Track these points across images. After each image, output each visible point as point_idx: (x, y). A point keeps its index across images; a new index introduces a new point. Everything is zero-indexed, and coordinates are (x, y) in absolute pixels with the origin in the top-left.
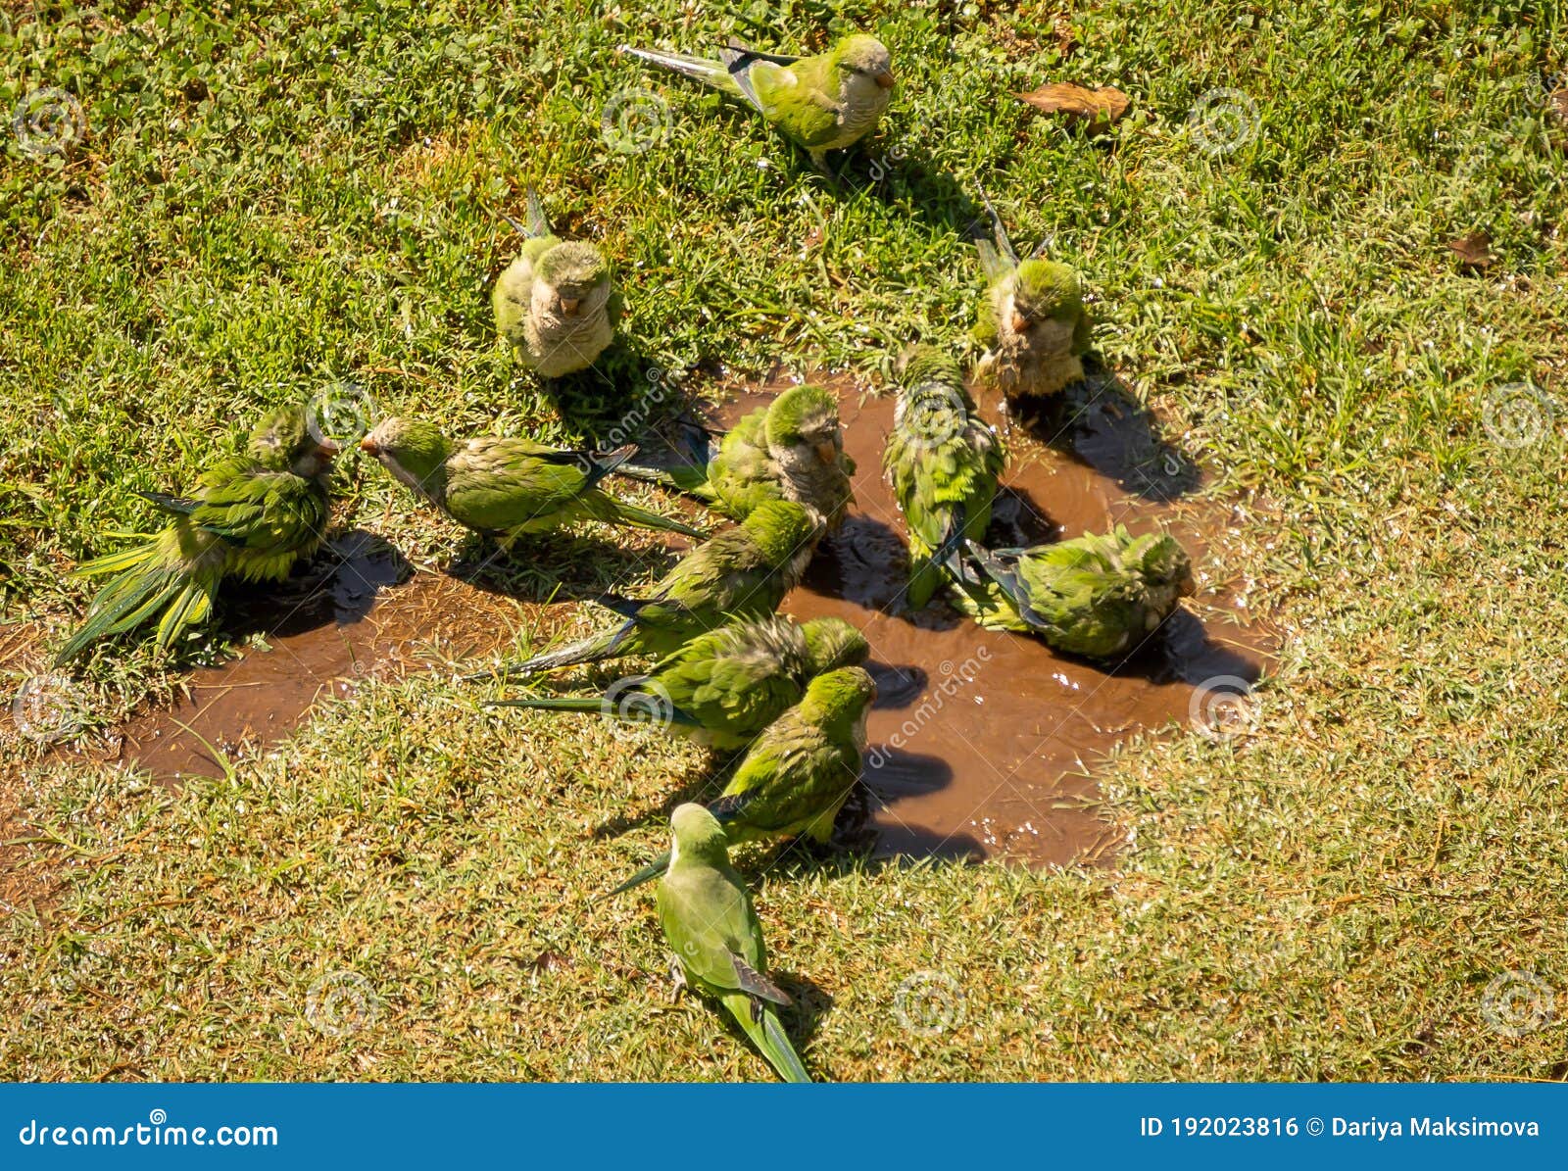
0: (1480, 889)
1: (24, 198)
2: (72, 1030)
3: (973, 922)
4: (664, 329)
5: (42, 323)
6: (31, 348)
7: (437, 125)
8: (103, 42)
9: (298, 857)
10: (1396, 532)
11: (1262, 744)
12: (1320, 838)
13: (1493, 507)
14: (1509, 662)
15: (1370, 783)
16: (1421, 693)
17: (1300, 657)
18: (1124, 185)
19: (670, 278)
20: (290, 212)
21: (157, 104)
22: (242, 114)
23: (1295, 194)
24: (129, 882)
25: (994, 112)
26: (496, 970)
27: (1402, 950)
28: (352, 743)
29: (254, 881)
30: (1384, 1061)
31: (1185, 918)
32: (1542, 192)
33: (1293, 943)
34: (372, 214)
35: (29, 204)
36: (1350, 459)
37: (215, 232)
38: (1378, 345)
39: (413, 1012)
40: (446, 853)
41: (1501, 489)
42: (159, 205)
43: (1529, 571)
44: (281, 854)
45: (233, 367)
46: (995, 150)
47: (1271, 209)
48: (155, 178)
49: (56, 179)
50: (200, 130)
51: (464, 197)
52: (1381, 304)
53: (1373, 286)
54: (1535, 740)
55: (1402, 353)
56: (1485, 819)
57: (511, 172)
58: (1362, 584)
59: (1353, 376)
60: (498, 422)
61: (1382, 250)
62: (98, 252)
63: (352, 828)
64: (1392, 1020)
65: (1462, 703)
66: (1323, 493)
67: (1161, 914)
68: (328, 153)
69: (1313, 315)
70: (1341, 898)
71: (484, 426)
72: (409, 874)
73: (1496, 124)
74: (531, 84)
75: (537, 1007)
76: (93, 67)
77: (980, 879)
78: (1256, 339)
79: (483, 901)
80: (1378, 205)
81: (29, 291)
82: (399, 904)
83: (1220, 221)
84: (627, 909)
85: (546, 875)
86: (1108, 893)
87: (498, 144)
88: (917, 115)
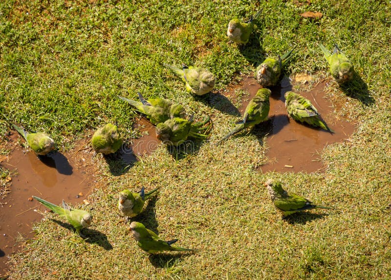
1: (95, 43)
2: (111, 214)
3: (296, 185)
4: (228, 65)
5: (99, 68)
6: (97, 74)
7: (180, 25)
8: (110, 10)
9: (156, 177)
10: (381, 102)
11: (355, 146)
12: (367, 165)
15: (377, 154)
16: (387, 135)
17: (362, 128)
18: (322, 32)
19: (228, 55)
20: (150, 44)
21: (122, 22)
22: (139, 24)
23: (358, 33)
24: (121, 184)
25: (295, 18)
26: (198, 199)
27: (385, 188)
29: (147, 182)
30: (382, 211)
31: (340, 183)
33: (363, 188)
34: (167, 43)
35: (96, 44)
36: (371, 87)
37: (134, 48)
38: (376, 63)
39: (181, 208)
40: (187, 175)
42: (123, 43)
44: (153, 176)
45: (139, 76)
46: (295, 26)
47: (353, 36)
48: (122, 38)
49: (101, 39)
50: (131, 27)
51: (186, 40)
52: (376, 55)
53: (374, 51)
55: (381, 65)
57: (195, 34)
58: (374, 113)
59: (371, 70)
61: (376, 43)
62: (110, 53)
63: (167, 171)
64: (384, 202)
67: (335, 182)
68: (157, 31)
69: (362, 58)
70: (372, 177)
72: (180, 179)
74: (199, 16)
75: (206, 206)
76: (108, 15)
77: (297, 176)
79: (195, 184)
80: (375, 34)
81: (96, 62)
82: (177, 186)
83: (342, 39)
84: (224, 185)
85: (207, 179)
86: (324, 178)
87: (192, 28)
88: (279, 19)
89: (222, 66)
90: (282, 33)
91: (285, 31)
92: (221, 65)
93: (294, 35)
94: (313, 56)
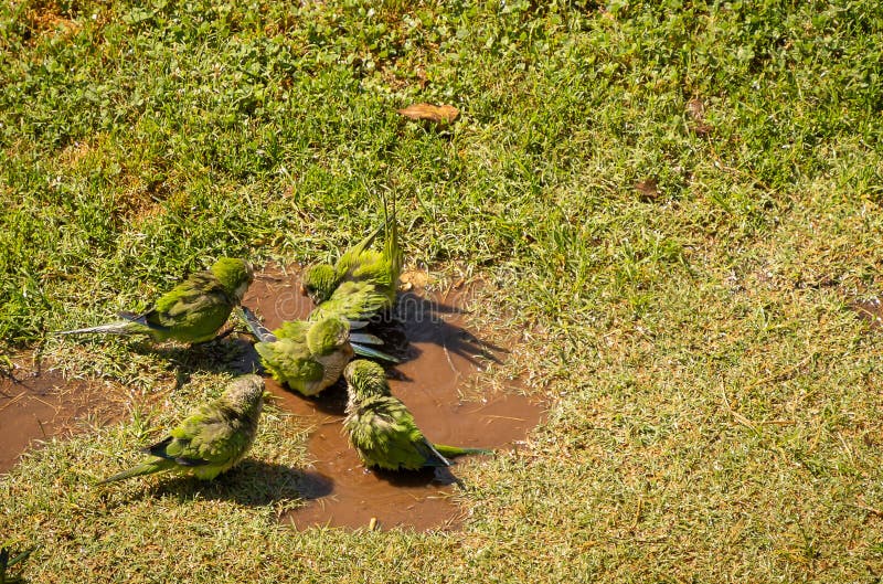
0: (661, 537)
3: (386, 563)
4: (209, 244)
7: (81, 135)
9: (16, 537)
10: (611, 343)
11: (541, 461)
12: (574, 511)
13: (663, 328)
14: (674, 413)
15: (600, 481)
16: (626, 431)
17: (560, 412)
18: (457, 158)
19: (211, 216)
23: (551, 160)
25: (385, 120)
27: (620, 571)
28: (44, 474)
31: (501, 557)
32: (685, 156)
33: (561, 570)
34: (47, 185)
36: (584, 304)
38: (598, 242)
40: (97, 533)
41: (667, 318)
43: (684, 362)
44: (7, 536)
46: (387, 141)
47: (537, 169)
51: (97, 175)
52: (599, 219)
53: (594, 209)
54: (689, 455)
55: (611, 245)
56: (663, 499)
57: (123, 160)
58: (593, 372)
59: (585, 259)
60: (119, 297)
61: (599, 189)
63: (45, 521)
65: (648, 435)
66: (570, 323)
67: (488, 555)
68: (22, 153)
69: (562, 226)
70: (586, 544)
71: (111, 299)
72: (77, 545)
73: (659, 119)
74: (131, 112)
77: (388, 539)
78: (532, 240)
79: (118, 558)
80: (596, 165)
82: (72, 562)
83: (510, 176)
84: (196, 561)
85: (151, 544)
86: (459, 545)
87: (115, 145)
88: (343, 123)
89: (192, 244)
90: (351, 159)
91: (359, 155)
92: (188, 243)
93: (383, 164)
94: (432, 222)
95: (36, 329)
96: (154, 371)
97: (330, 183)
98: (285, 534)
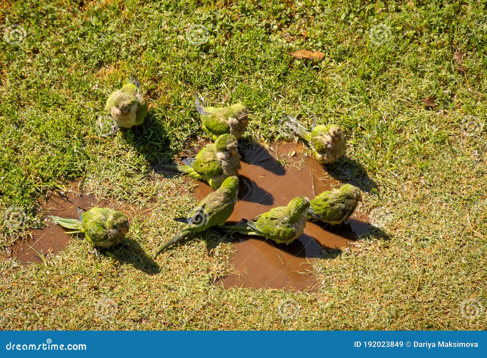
0: (431, 300)
3: (274, 309)
4: (180, 125)
7: (110, 62)
9: (65, 288)
10: (406, 189)
11: (364, 254)
12: (382, 283)
13: (436, 181)
14: (440, 230)
15: (397, 266)
16: (413, 239)
18: (322, 81)
19: (181, 109)
20: (64, 88)
21: (24, 54)
22: (50, 58)
23: (375, 84)
24: (13, 295)
25: (282, 59)
26: (126, 323)
27: (407, 318)
28: (83, 253)
29: (52, 295)
31: (340, 308)
32: (452, 84)
33: (373, 316)
34: (90, 89)
36: (391, 166)
37: (41, 94)
38: (400, 131)
40: (111, 287)
41: (438, 176)
42: (24, 86)
43: (446, 201)
45: (47, 136)
46: (283, 70)
47: (368, 89)
48: (23, 78)
50: (37, 63)
51: (118, 84)
52: (401, 119)
53: (399, 113)
54: (448, 254)
55: (408, 134)
56: (432, 278)
58: (395, 205)
59: (393, 141)
60: (128, 153)
61: (402, 102)
62: (5, 100)
63: (82, 279)
65: (425, 242)
66: (383, 177)
67: (332, 307)
68: (76, 70)
69: (381, 122)
70: (388, 302)
71: (124, 155)
72: (100, 293)
73: (437, 63)
74: (139, 49)
76: (4, 43)
77: (276, 296)
78: (363, 129)
79: (122, 301)
80: (401, 88)
82: (96, 303)
83: (352, 92)
84: (167, 304)
85: (142, 294)
86: (316, 300)
87: (129, 67)
88: (259, 59)
89: (171, 125)
90: (262, 80)
91: (267, 78)
92: (168, 124)
93: (281, 84)
94: (307, 117)
95: (81, 170)
96: (147, 196)
97: (250, 93)
98: (217, 291)
